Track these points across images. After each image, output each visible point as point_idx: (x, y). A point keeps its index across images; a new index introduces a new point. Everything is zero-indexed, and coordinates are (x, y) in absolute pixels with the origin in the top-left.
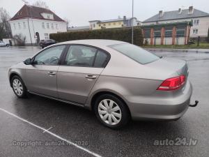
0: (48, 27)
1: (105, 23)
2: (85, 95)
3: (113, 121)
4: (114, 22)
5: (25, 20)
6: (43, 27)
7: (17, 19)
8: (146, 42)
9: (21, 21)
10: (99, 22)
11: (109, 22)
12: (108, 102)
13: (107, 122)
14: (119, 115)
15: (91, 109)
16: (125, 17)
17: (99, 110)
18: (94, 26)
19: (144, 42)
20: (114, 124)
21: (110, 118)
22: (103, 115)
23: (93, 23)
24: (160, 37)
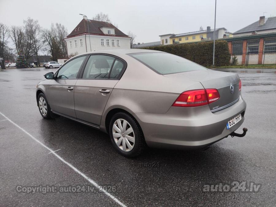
0: (108, 44)
1: (180, 37)
2: (99, 113)
3: (127, 147)
4: (194, 35)
5: (82, 37)
6: (102, 44)
7: (74, 36)
8: (235, 61)
9: (78, 38)
10: (173, 36)
11: (187, 36)
12: (122, 122)
13: (121, 148)
14: (133, 139)
15: (106, 131)
16: (208, 28)
17: (114, 133)
18: (167, 42)
19: (231, 60)
20: (128, 150)
21: (124, 144)
22: (118, 138)
23: (164, 38)
24: (257, 53)
